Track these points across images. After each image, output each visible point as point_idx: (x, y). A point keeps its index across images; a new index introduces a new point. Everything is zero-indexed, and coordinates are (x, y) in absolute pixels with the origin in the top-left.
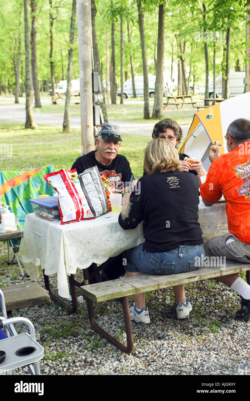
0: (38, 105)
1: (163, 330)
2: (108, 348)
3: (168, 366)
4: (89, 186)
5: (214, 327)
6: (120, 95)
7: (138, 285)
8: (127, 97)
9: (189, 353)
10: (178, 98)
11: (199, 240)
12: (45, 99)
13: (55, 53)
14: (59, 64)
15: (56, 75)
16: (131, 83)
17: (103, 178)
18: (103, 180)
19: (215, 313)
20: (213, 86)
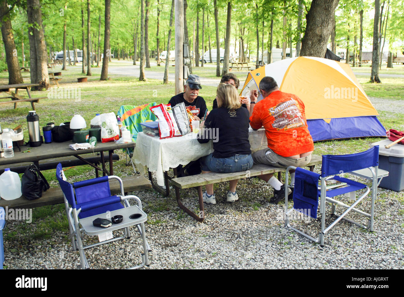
0: (148, 66)
1: (224, 209)
2: (188, 218)
3: (226, 230)
4: (179, 115)
5: (256, 207)
6: (201, 61)
7: (208, 179)
8: (206, 63)
9: (239, 222)
10: (239, 64)
11: (248, 151)
12: (153, 63)
13: (160, 33)
14: (163, 40)
15: (160, 47)
16: (209, 54)
17: (187, 110)
18: (188, 111)
19: (257, 199)
20: (261, 57)
